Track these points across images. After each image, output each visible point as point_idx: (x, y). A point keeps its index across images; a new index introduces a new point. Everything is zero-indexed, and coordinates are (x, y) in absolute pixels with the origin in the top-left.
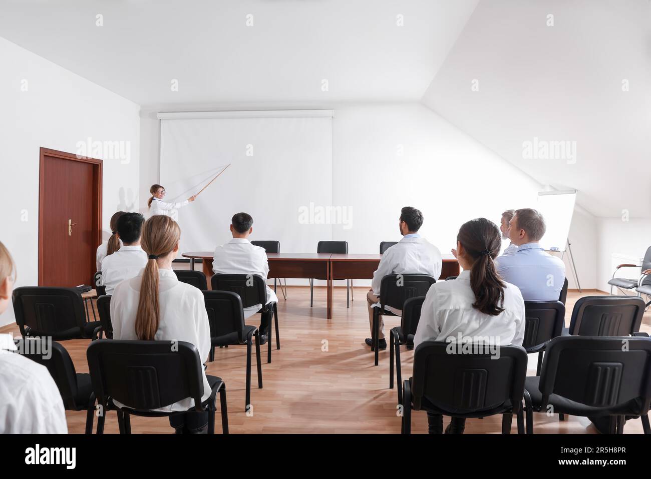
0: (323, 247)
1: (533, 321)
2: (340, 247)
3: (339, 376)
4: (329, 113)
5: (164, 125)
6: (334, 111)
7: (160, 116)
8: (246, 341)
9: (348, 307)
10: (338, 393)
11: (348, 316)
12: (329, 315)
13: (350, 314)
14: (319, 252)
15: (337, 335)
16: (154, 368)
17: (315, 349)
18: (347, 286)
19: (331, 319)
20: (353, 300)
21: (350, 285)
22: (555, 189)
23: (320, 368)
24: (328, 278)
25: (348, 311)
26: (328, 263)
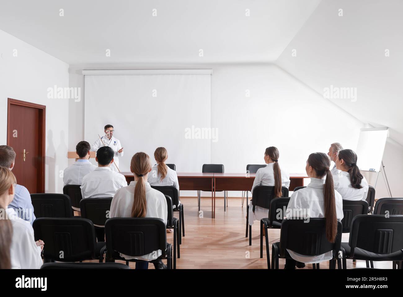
0: (206, 168)
1: (348, 212)
2: (219, 168)
3: (227, 251)
4: (210, 71)
5: (87, 79)
6: (212, 70)
7: (84, 72)
8: (173, 226)
9: (225, 211)
10: (228, 260)
11: (225, 216)
12: (213, 216)
13: (226, 215)
14: (203, 172)
15: (221, 228)
16: (142, 232)
17: (208, 236)
18: (224, 196)
19: (214, 218)
20: (227, 206)
21: (226, 196)
22: (374, 127)
23: (214, 247)
24: (212, 190)
25: (225, 213)
26: (212, 179)
